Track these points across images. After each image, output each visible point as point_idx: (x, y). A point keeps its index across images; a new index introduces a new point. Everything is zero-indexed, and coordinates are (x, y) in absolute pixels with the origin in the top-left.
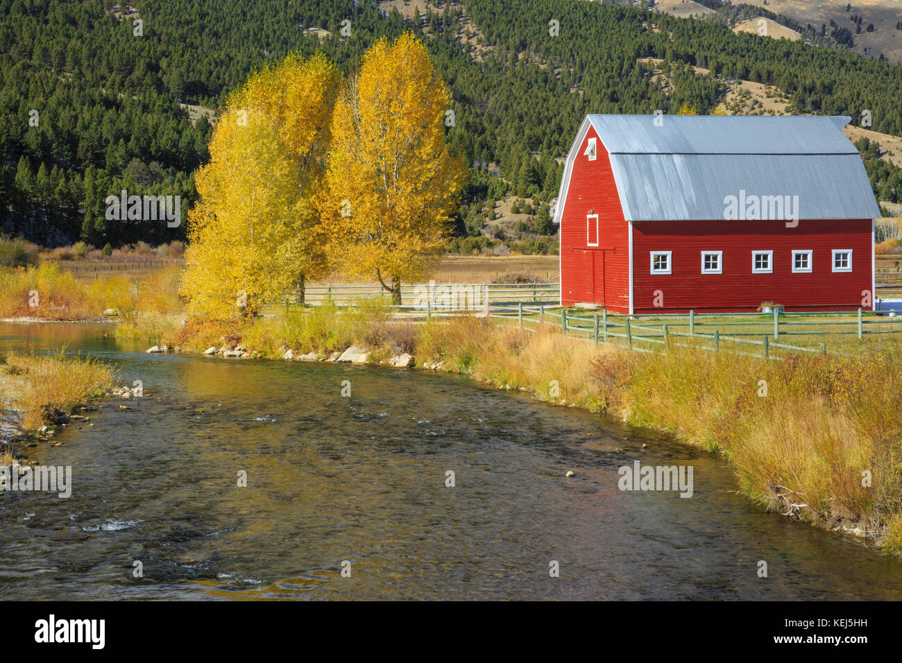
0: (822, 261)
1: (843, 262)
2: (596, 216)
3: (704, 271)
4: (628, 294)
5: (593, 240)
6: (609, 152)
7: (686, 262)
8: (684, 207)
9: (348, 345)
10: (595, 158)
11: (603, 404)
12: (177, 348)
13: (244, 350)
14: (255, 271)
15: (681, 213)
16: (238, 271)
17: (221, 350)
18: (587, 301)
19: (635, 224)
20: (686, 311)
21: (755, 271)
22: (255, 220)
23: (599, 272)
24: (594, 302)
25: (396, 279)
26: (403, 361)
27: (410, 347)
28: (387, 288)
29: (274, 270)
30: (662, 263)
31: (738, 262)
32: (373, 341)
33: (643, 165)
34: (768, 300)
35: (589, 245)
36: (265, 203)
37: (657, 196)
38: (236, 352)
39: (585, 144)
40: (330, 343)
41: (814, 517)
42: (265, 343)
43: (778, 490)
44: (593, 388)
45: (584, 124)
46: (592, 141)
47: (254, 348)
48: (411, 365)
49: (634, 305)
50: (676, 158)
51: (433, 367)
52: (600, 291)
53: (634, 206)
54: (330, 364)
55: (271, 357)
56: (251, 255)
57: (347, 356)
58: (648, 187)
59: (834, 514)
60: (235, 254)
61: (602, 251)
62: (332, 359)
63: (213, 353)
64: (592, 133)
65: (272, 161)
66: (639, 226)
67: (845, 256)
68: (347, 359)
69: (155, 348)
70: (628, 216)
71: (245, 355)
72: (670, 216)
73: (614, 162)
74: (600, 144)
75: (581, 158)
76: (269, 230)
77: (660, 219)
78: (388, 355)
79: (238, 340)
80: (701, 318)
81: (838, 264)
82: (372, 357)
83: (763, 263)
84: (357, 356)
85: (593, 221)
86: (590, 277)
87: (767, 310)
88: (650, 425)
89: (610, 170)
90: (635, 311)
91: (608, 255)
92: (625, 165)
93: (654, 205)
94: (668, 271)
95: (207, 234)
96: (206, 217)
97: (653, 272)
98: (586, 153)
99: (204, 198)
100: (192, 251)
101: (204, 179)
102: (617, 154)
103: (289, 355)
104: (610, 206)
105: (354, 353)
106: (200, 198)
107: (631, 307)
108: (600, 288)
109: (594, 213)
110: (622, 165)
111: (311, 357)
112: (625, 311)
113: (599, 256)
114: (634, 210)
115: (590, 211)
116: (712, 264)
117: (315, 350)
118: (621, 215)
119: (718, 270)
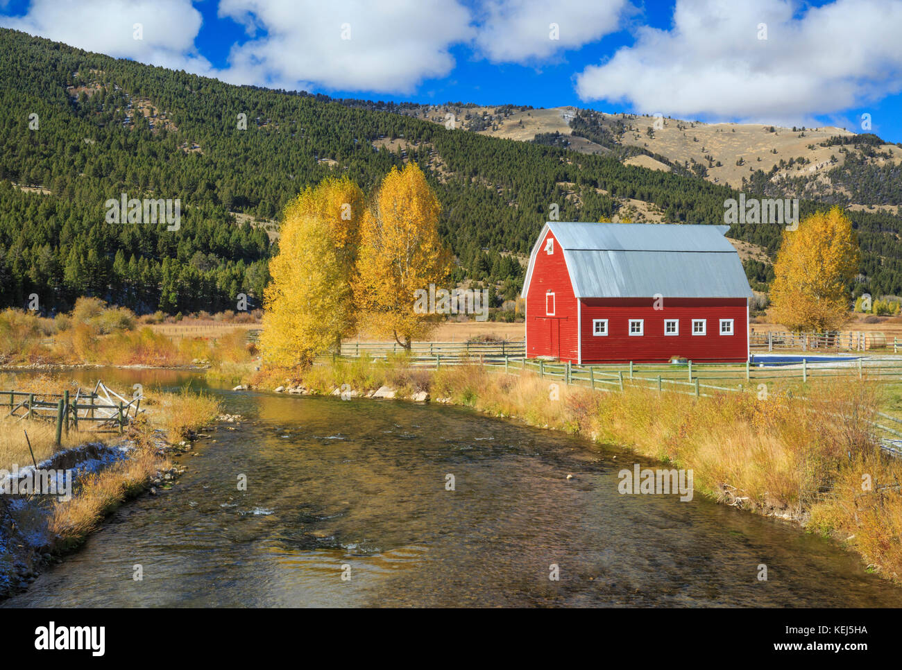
0: (713, 327)
1: (727, 328)
2: (553, 294)
3: (631, 334)
4: (577, 350)
5: (551, 311)
6: (563, 249)
7: (618, 327)
8: (617, 288)
9: (380, 385)
10: (552, 253)
11: (577, 428)
12: (254, 387)
13: (304, 389)
14: (312, 332)
15: (615, 293)
16: (299, 332)
17: (287, 388)
18: (547, 354)
19: (583, 300)
20: (628, 362)
21: (666, 334)
22: (312, 295)
23: (556, 334)
24: (551, 355)
25: (408, 338)
26: (421, 397)
27: (426, 387)
28: (401, 345)
29: (323, 332)
30: (601, 327)
31: (654, 327)
32: (399, 382)
33: (587, 258)
34: (676, 355)
35: (548, 314)
36: (318, 283)
37: (597, 280)
38: (298, 390)
39: (545, 243)
40: (367, 384)
41: (753, 506)
42: (320, 383)
43: (725, 488)
44: (568, 416)
45: (544, 229)
46: (550, 241)
47: (311, 388)
48: (427, 400)
49: (582, 358)
50: (610, 253)
51: (444, 401)
52: (556, 348)
53: (581, 287)
54: (366, 398)
55: (324, 394)
56: (308, 320)
57: (379, 393)
58: (591, 274)
59: (769, 504)
60: (297, 320)
61: (558, 318)
62: (369, 395)
63: (281, 391)
64: (550, 235)
65: (323, 254)
66: (586, 302)
67: (729, 324)
68: (380, 395)
69: (239, 387)
70: (577, 294)
71: (305, 392)
72: (607, 295)
73: (566, 255)
74: (556, 242)
75: (542, 252)
76: (320, 302)
77: (599, 296)
78: (410, 392)
79: (300, 381)
80: (637, 366)
81: (724, 330)
82: (398, 394)
83: (672, 329)
84: (387, 393)
85: (550, 298)
86: (548, 338)
87: (675, 362)
88: (614, 443)
89: (564, 261)
90: (582, 362)
91: (563, 322)
92: (574, 257)
93: (596, 287)
94: (606, 333)
95: (277, 306)
96: (276, 294)
97: (595, 334)
98: (546, 249)
99: (275, 279)
100: (267, 317)
101: (275, 266)
102: (569, 250)
103: (337, 392)
104: (564, 287)
105: (385, 391)
106: (272, 280)
107: (579, 359)
108: (555, 346)
109: (552, 292)
110: (572, 257)
111: (353, 394)
112: (575, 362)
113: (555, 322)
114: (583, 289)
115: (549, 290)
116: (636, 328)
117: (356, 389)
118: (572, 293)
119: (641, 333)
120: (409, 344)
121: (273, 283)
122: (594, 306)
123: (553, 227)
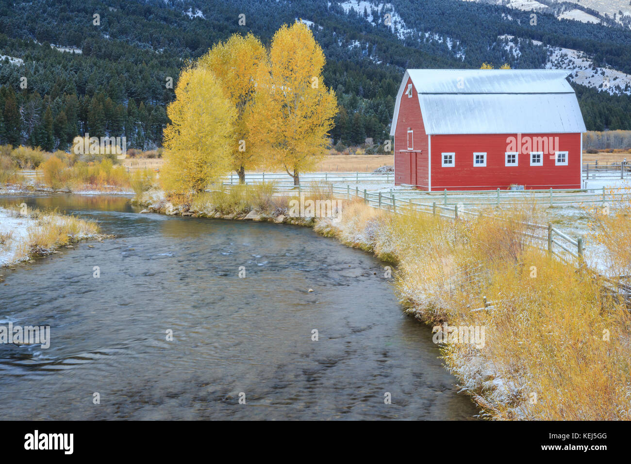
0: (549, 159)
2: (412, 131)
3: (475, 165)
4: (428, 179)
5: (410, 146)
6: (419, 93)
7: (464, 158)
9: (250, 210)
10: (411, 96)
13: (193, 213)
14: (202, 165)
17: (181, 212)
21: (507, 165)
23: (414, 166)
24: (411, 183)
25: (296, 169)
28: (291, 175)
31: (496, 159)
34: (515, 183)
35: (409, 149)
36: (207, 124)
37: (446, 119)
39: (406, 88)
40: (240, 209)
42: (204, 208)
45: (405, 75)
46: (410, 86)
49: (432, 185)
52: (414, 177)
55: (208, 216)
61: (415, 152)
62: (241, 218)
64: (410, 81)
67: (564, 155)
68: (250, 218)
69: (145, 211)
70: (428, 132)
71: (193, 215)
72: (454, 131)
73: (421, 98)
74: (413, 87)
75: (404, 97)
77: (447, 133)
79: (190, 206)
81: (559, 161)
83: (512, 160)
85: (410, 134)
86: (409, 169)
87: (514, 189)
89: (419, 103)
90: (432, 189)
92: (427, 100)
94: (453, 165)
95: (173, 143)
96: (173, 133)
97: (444, 165)
98: (407, 93)
99: (173, 121)
100: (166, 152)
101: (172, 110)
102: (423, 93)
103: (218, 215)
104: (419, 126)
105: (254, 214)
106: (170, 122)
107: (430, 187)
108: (414, 175)
109: (411, 129)
110: (425, 100)
111: (230, 216)
112: (427, 189)
113: (414, 156)
114: (432, 128)
115: (409, 128)
116: (480, 161)
117: (232, 212)
118: (424, 131)
119: (484, 165)
120: (297, 174)
121: (171, 124)
122: (442, 142)
123: (412, 73)
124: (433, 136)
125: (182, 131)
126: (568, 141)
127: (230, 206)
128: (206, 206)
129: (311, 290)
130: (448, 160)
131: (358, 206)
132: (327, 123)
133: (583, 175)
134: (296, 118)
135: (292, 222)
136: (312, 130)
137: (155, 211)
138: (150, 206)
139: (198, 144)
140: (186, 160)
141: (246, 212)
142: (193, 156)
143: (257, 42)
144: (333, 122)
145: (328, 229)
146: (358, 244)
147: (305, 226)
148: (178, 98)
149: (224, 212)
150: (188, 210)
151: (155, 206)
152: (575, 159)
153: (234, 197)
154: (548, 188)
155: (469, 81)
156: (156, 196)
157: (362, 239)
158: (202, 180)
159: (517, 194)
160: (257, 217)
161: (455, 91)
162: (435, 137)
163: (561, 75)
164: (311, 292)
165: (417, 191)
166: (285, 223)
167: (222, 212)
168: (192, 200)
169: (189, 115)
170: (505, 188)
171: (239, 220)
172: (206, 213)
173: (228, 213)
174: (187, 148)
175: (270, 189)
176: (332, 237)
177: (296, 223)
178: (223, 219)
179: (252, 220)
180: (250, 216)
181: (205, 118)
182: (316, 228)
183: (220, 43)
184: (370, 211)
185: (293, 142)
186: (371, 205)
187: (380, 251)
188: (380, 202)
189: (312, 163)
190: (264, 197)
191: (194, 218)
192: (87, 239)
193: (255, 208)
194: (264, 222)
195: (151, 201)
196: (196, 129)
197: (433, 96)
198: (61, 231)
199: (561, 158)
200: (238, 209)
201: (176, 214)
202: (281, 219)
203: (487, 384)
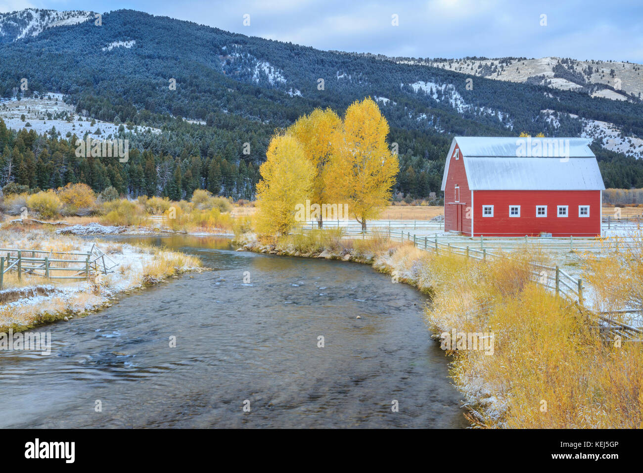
0: (574, 211)
2: (458, 187)
3: (511, 216)
4: (471, 226)
5: (457, 199)
6: (464, 156)
7: (501, 210)
10: (458, 159)
13: (278, 251)
14: (286, 213)
15: (499, 187)
16: (278, 213)
17: (269, 250)
18: (455, 230)
21: (538, 216)
23: (460, 215)
24: (457, 230)
28: (359, 222)
30: (489, 212)
31: (528, 211)
33: (480, 162)
34: (545, 231)
35: (456, 202)
36: (291, 180)
38: (274, 252)
39: (454, 152)
45: (453, 142)
46: (457, 150)
49: (474, 232)
52: (460, 225)
55: (289, 254)
58: (482, 173)
61: (461, 204)
64: (457, 147)
67: (586, 209)
68: (323, 256)
69: (240, 249)
70: (471, 188)
72: (493, 188)
73: (466, 160)
74: (460, 152)
75: (453, 159)
77: (487, 189)
79: (276, 246)
81: (582, 213)
82: (333, 255)
83: (541, 212)
85: (457, 189)
86: (456, 218)
87: (543, 236)
89: (464, 165)
90: (475, 235)
91: (464, 207)
92: (471, 162)
94: (492, 215)
95: (264, 195)
96: (264, 187)
97: (484, 215)
98: (454, 156)
99: (264, 177)
101: (263, 169)
102: (467, 156)
103: (297, 254)
104: (464, 183)
105: (326, 253)
106: (262, 178)
107: (472, 233)
108: (460, 223)
109: (458, 186)
110: (469, 162)
111: (307, 255)
112: (470, 235)
113: (459, 207)
114: (474, 184)
115: (456, 185)
116: (515, 212)
117: (309, 252)
118: (468, 187)
119: (518, 216)
120: (365, 221)
121: (262, 180)
122: (483, 197)
123: (459, 140)
124: (475, 192)
125: (271, 186)
126: (590, 197)
127: (307, 246)
128: (288, 246)
129: (358, 317)
130: (488, 211)
131: (408, 248)
132: (390, 180)
133: (602, 225)
134: (365, 175)
135: (356, 260)
136: (377, 185)
137: (248, 250)
138: (245, 246)
139: (284, 196)
140: (273, 209)
141: (320, 251)
142: (279, 206)
143: (334, 115)
144: (394, 180)
145: (383, 267)
146: (405, 279)
147: (366, 264)
148: (268, 159)
149: (303, 251)
150: (274, 249)
151: (249, 245)
152: (595, 212)
153: (310, 239)
154: (569, 236)
155: (506, 147)
156: (251, 238)
157: (409, 276)
158: (285, 225)
159: (545, 240)
160: (328, 256)
161: (494, 154)
162: (476, 192)
163: (584, 143)
164: (359, 318)
165: (462, 237)
166: (350, 261)
167: (301, 251)
168: (277, 241)
169: (277, 174)
170: (535, 235)
171: (314, 258)
172: (288, 251)
173: (306, 252)
174: (274, 200)
175: (339, 232)
176: (387, 274)
177: (360, 261)
178: (302, 257)
179: (324, 258)
180: (322, 255)
181: (290, 176)
182: (375, 266)
183: (304, 116)
184: (417, 252)
185: (361, 195)
186: (419, 247)
187: (423, 285)
188: (426, 246)
189: (377, 213)
190: (334, 240)
191: (279, 256)
192: (190, 271)
193: (327, 248)
194: (334, 260)
195: (246, 242)
196: (282, 184)
197: (476, 158)
198: (169, 263)
199: (584, 212)
200: (313, 249)
201: (265, 252)
202: (347, 257)
203: (483, 401)
